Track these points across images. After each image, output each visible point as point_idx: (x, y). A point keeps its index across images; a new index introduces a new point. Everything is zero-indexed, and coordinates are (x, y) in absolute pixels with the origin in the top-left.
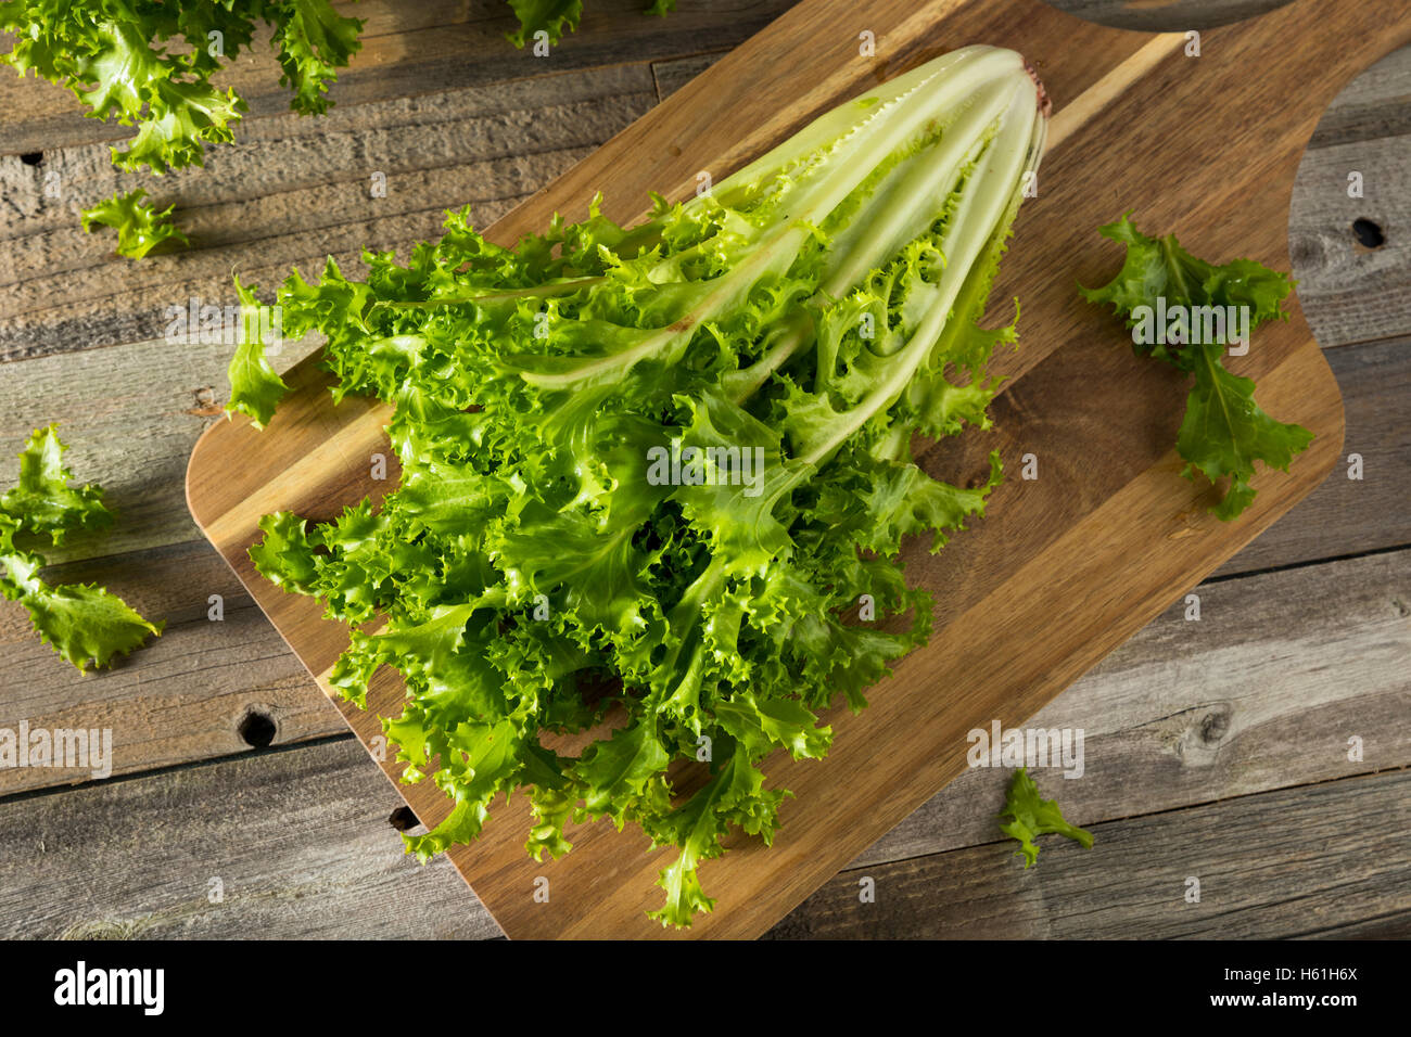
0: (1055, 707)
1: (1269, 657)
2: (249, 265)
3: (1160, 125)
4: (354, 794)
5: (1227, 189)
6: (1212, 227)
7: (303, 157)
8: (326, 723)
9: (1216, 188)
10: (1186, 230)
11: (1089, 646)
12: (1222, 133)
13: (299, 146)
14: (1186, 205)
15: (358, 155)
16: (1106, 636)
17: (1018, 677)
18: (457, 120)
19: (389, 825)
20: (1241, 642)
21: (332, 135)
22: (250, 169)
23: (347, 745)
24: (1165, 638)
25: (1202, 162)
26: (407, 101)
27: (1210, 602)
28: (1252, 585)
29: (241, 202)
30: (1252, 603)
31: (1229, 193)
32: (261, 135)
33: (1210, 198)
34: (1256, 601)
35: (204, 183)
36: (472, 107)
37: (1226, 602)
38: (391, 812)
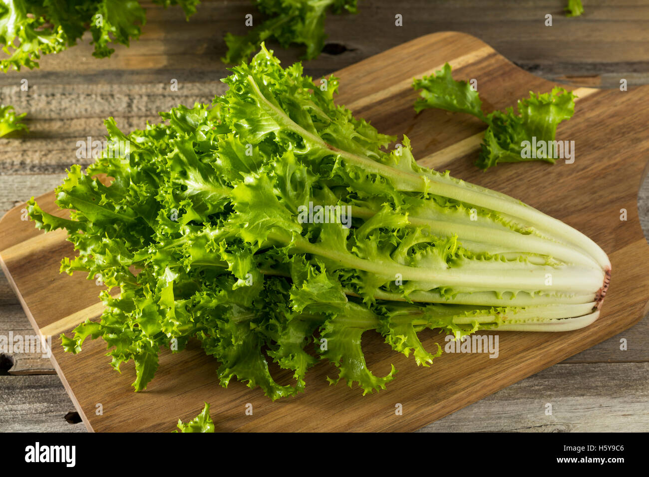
0: (464, 414)
1: (598, 405)
2: (58, 148)
3: (573, 129)
4: (48, 401)
5: (606, 163)
6: (595, 179)
7: (100, 104)
8: (42, 365)
9: (600, 161)
10: (580, 179)
11: (484, 371)
12: (608, 136)
13: (99, 99)
14: (581, 167)
15: (130, 105)
16: (495, 367)
17: (439, 381)
18: (187, 97)
19: (64, 419)
20: (583, 395)
21: (118, 96)
22: (70, 107)
23: (51, 377)
24: (537, 388)
25: (594, 149)
26: (162, 85)
27: (568, 373)
28: (595, 368)
29: (62, 120)
30: (592, 377)
31: (607, 164)
32: (80, 92)
33: (595, 165)
34: (596, 376)
35: (45, 110)
36: (196, 91)
37: (577, 374)
38: (67, 413)
